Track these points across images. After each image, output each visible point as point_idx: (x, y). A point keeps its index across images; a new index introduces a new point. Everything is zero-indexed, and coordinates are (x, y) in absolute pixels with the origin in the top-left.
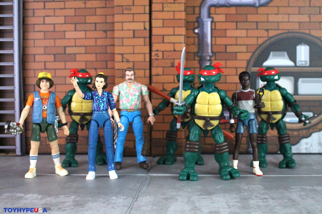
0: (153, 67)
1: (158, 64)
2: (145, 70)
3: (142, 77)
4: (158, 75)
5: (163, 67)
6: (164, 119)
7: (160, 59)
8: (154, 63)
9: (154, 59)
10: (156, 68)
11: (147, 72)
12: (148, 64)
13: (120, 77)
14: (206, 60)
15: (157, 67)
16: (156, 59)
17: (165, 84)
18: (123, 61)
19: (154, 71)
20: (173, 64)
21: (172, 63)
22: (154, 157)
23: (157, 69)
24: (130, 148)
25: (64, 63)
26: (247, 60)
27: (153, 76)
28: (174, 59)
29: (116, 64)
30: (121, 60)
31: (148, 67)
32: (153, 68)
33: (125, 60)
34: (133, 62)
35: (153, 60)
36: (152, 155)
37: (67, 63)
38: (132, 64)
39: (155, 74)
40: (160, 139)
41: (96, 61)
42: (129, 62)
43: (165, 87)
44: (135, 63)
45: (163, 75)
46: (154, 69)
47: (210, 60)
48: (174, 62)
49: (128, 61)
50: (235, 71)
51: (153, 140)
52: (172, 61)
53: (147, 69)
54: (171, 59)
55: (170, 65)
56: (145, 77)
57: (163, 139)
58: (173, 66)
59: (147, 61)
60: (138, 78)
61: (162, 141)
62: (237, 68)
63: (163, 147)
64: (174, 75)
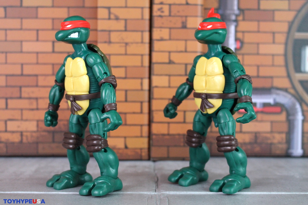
0: (155, 28)
1: (163, 23)
2: (142, 31)
3: (137, 43)
4: (162, 40)
5: (170, 28)
7: (165, 16)
8: (157, 22)
9: (156, 16)
10: (159, 30)
11: (147, 35)
12: (147, 23)
13: (105, 42)
14: (230, 20)
15: (161, 27)
16: (160, 16)
17: (172, 54)
18: (109, 19)
19: (156, 34)
20: (185, 24)
21: (183, 23)
22: (154, 161)
23: (161, 31)
24: (119, 149)
25: (19, 20)
26: (289, 22)
27: (155, 42)
28: (186, 17)
29: (99, 22)
30: (107, 17)
31: (147, 28)
32: (154, 30)
33: (112, 17)
34: (126, 20)
35: (155, 18)
37: (24, 20)
38: (123, 23)
39: (158, 38)
40: (163, 135)
42: (119, 20)
43: (172, 58)
44: (128, 21)
45: (170, 39)
46: (156, 31)
47: (236, 21)
48: (186, 20)
49: (117, 19)
51: (154, 137)
52: (184, 19)
53: (145, 31)
54: (182, 17)
55: (180, 25)
56: (142, 42)
57: (168, 135)
58: (184, 26)
59: (145, 20)
60: (132, 43)
61: (167, 137)
62: (274, 33)
63: (168, 147)
64: (186, 40)
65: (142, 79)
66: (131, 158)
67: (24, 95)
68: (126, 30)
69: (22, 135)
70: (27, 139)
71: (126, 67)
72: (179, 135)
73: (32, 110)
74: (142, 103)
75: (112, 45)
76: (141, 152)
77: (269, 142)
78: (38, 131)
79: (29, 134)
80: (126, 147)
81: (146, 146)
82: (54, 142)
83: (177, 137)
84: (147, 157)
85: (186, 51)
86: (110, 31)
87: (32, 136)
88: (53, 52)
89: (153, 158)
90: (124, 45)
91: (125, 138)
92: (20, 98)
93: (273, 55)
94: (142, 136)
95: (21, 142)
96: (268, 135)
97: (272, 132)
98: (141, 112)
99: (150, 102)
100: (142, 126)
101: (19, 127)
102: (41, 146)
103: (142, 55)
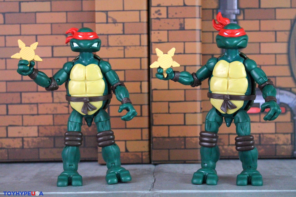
0: (152, 30)
1: (160, 26)
2: (140, 34)
3: (135, 46)
4: (160, 42)
5: (168, 30)
6: (169, 107)
7: (162, 18)
8: (154, 25)
9: (153, 18)
10: (157, 32)
11: (145, 38)
12: (145, 25)
15: (159, 30)
16: (158, 18)
18: (107, 23)
19: (154, 37)
20: (183, 26)
21: (181, 25)
22: (155, 164)
23: (159, 33)
25: (18, 26)
27: (153, 44)
28: (184, 18)
29: (97, 26)
30: (105, 21)
31: (145, 31)
32: (152, 32)
33: (110, 20)
34: (123, 23)
35: (153, 20)
36: (152, 163)
37: (22, 26)
38: (121, 26)
39: (157, 40)
40: (164, 138)
41: (67, 23)
42: (116, 24)
44: (125, 24)
45: (168, 42)
46: (154, 33)
48: (184, 22)
49: (115, 22)
50: (274, 36)
51: (154, 140)
52: (182, 20)
53: (143, 34)
54: (180, 18)
55: (178, 27)
56: (140, 45)
57: (169, 137)
58: (182, 28)
59: (143, 22)
60: (130, 46)
61: (167, 140)
62: (276, 31)
63: (169, 149)
64: (184, 42)
65: (141, 82)
66: (132, 161)
67: (24, 100)
68: (124, 34)
69: (23, 141)
70: (28, 144)
71: (125, 70)
72: (179, 137)
73: (33, 115)
74: (141, 105)
75: (110, 48)
76: (142, 155)
77: (274, 143)
78: (38, 136)
79: (30, 139)
80: (127, 151)
81: (146, 149)
82: (55, 147)
83: (178, 139)
84: (148, 161)
85: (184, 53)
86: (108, 35)
87: (33, 142)
88: (53, 57)
89: (154, 161)
90: (123, 48)
91: (125, 141)
92: (21, 103)
93: (276, 54)
94: (142, 140)
95: (22, 148)
96: (273, 136)
97: (276, 133)
98: (141, 116)
99: (149, 105)
100: (142, 129)
101: (19, 133)
102: (42, 152)
103: (141, 58)
